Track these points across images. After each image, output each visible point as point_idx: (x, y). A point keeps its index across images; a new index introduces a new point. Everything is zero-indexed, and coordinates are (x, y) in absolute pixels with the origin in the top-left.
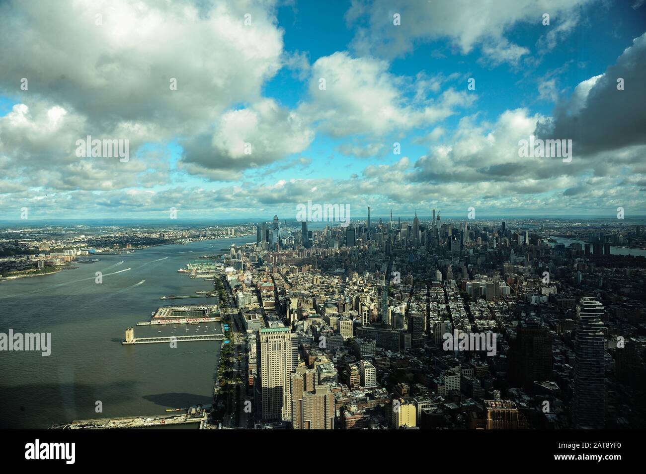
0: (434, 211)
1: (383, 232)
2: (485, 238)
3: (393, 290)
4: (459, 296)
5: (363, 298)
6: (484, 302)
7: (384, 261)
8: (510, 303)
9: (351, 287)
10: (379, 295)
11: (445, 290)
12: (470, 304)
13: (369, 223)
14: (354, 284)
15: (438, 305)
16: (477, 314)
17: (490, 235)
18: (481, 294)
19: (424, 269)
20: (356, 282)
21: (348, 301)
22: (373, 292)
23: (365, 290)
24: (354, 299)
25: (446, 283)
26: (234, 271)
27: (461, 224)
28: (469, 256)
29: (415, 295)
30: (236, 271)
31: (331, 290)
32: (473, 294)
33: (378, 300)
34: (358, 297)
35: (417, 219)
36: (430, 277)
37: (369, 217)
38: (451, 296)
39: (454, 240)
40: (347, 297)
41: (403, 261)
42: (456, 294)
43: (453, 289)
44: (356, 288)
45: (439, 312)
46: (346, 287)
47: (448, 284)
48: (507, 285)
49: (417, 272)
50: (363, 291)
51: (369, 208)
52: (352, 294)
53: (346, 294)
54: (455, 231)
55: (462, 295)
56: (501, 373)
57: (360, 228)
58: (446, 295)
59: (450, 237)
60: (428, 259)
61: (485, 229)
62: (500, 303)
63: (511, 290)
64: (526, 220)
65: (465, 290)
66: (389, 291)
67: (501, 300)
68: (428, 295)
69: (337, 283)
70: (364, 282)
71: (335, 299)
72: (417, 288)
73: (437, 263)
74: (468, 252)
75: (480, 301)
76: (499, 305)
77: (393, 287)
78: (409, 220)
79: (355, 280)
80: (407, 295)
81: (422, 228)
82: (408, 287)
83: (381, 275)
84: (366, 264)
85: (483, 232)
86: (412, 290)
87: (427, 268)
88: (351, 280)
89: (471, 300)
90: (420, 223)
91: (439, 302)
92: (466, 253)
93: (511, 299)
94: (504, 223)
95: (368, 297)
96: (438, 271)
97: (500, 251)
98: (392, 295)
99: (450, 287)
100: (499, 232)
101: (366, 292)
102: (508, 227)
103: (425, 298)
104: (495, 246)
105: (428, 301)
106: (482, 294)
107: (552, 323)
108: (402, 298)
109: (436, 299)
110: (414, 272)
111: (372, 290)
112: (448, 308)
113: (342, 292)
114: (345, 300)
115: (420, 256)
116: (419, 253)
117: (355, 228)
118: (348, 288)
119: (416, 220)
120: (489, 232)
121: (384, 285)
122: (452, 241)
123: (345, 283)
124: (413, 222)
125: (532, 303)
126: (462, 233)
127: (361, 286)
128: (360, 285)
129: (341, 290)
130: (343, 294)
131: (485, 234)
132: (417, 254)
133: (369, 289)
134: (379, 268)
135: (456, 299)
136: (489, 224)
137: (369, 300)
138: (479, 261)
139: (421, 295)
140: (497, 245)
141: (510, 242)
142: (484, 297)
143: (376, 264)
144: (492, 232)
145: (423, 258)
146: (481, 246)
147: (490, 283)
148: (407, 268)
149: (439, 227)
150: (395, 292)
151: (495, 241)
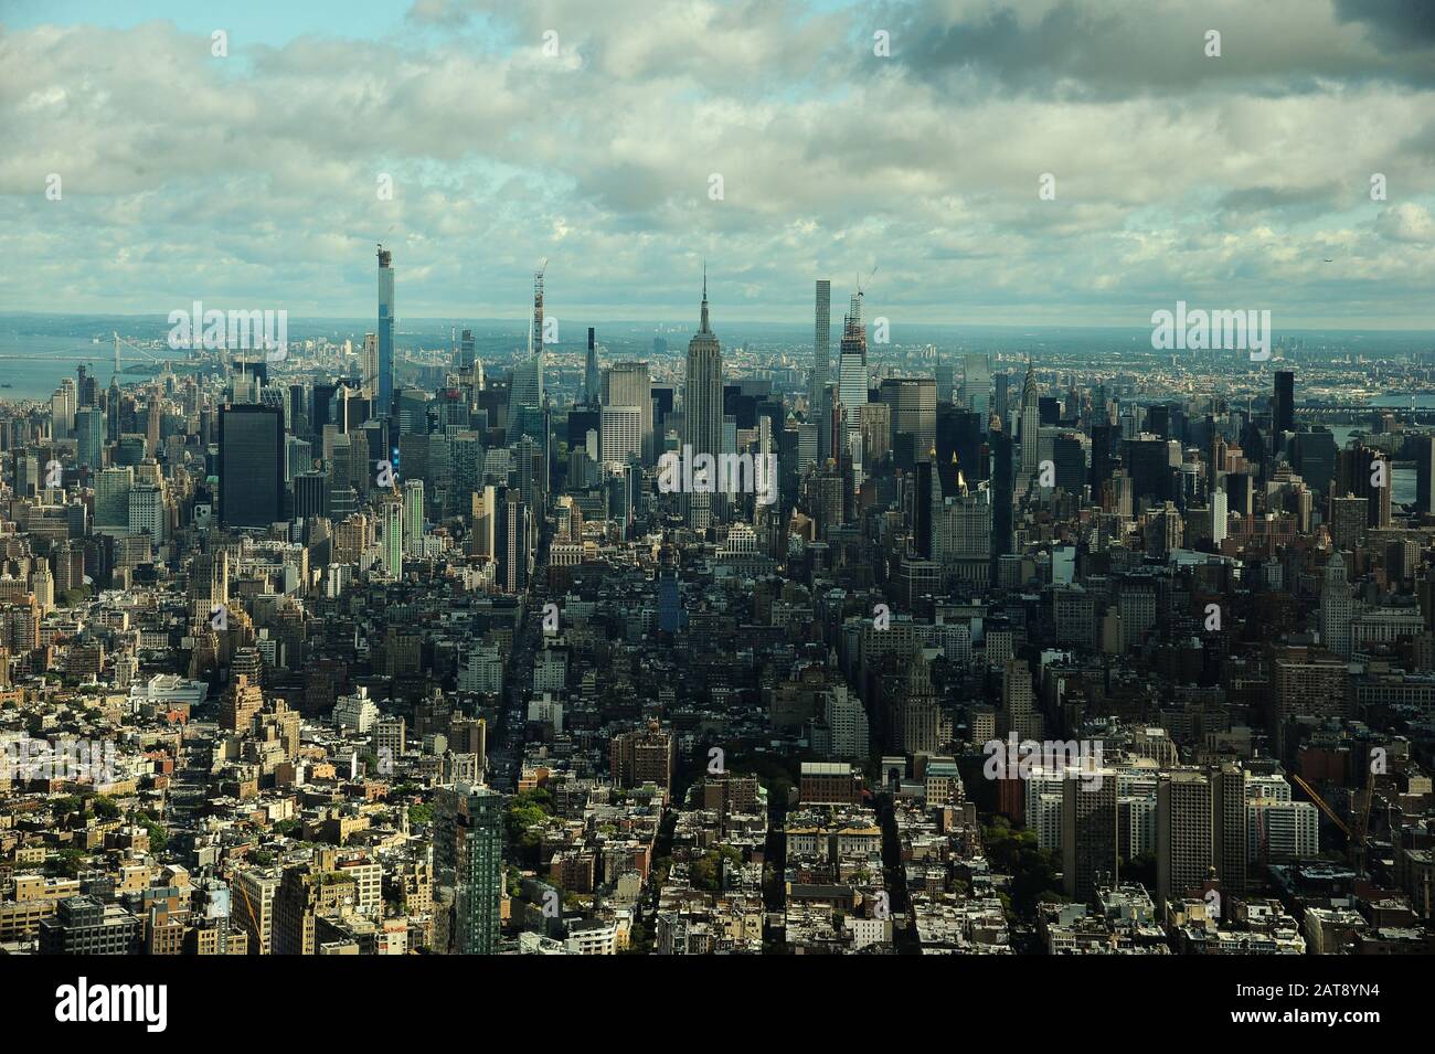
0: (823, 289)
1: (475, 423)
2: (1155, 480)
3: (540, 824)
4: (978, 862)
5: (331, 880)
6: (1142, 905)
7: (482, 626)
8: (1317, 913)
9: (250, 808)
10: (447, 856)
11: (886, 821)
12: (1055, 919)
13: (386, 361)
14: (267, 782)
15: (837, 923)
17: (1188, 458)
18: (1125, 850)
19: (749, 678)
20: (286, 771)
21: (220, 906)
22: (402, 837)
23: (348, 826)
24: (268, 888)
25: (894, 773)
27: (1002, 381)
28: (1047, 599)
29: (689, 857)
31: (96, 831)
32: (1069, 852)
33: (437, 897)
34: (292, 876)
35: (714, 343)
36: (790, 732)
37: (386, 322)
38: (926, 862)
39: (950, 488)
40: (213, 882)
41: (610, 626)
42: (959, 845)
43: (938, 816)
44: (282, 810)
46: (210, 809)
47: (910, 775)
48: (1298, 795)
49: (703, 699)
50: (330, 834)
51: (384, 258)
52: (251, 857)
53: (206, 856)
54: (956, 427)
55: (999, 856)
57: (324, 393)
58: (893, 852)
59: (926, 467)
60: (780, 612)
61: (1158, 417)
62: (1254, 912)
63: (1326, 827)
65: (1019, 824)
66: (513, 830)
67: (1258, 896)
68: (774, 851)
69: (146, 783)
70: (343, 771)
71: (125, 901)
72: (699, 803)
73: (834, 638)
74: (1045, 572)
75: (1117, 899)
76: (1246, 927)
77: (541, 800)
78: (660, 345)
79: (274, 757)
80: (633, 860)
81: (745, 404)
82: (644, 800)
83: (458, 718)
84: (360, 643)
85: (1146, 437)
86: (669, 822)
87: (769, 670)
88: (252, 757)
89: (1061, 893)
90: (734, 368)
91: (844, 904)
92: (1028, 571)
93: (1322, 892)
94: (1284, 381)
95: (371, 875)
96: (842, 692)
97: (1254, 566)
98: (530, 854)
99: (920, 802)
100: (1250, 442)
101: (356, 839)
102: (1313, 403)
103: (755, 872)
104: (1220, 532)
105: (773, 897)
106: (1135, 848)
108: (600, 876)
109: (827, 884)
110: (682, 698)
111: (396, 822)
113: (183, 851)
114: (200, 899)
115: (729, 589)
116: (722, 574)
117: (287, 398)
118: (223, 813)
119: (704, 350)
120: (1187, 441)
121: (481, 789)
122: (936, 494)
123: (207, 777)
124: (681, 362)
126: (1005, 444)
127: (323, 800)
128: (308, 789)
129: (168, 829)
130: (190, 862)
131: (1160, 450)
132: (709, 579)
133: (376, 820)
134: (445, 669)
135: (959, 879)
136: (1188, 388)
137: (373, 895)
138: (1113, 633)
139: (725, 853)
140: (1233, 526)
141: (1320, 505)
142: (1142, 874)
143: (429, 649)
144: (1202, 436)
145: (744, 606)
146: (1131, 527)
147: (1184, 778)
148: (636, 670)
149: (852, 398)
150: (555, 835)
151: (1221, 500)
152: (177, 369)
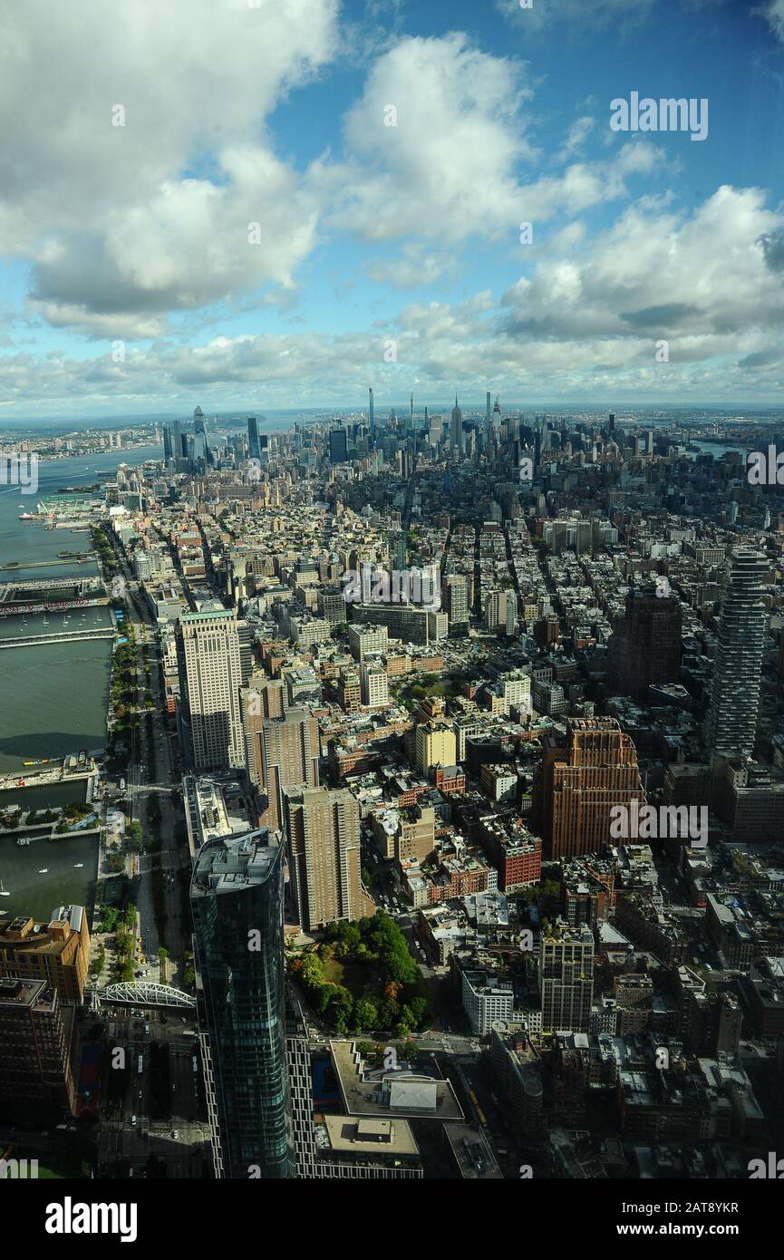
0: (489, 394)
1: (396, 433)
2: (578, 444)
3: (416, 539)
4: (530, 546)
5: (363, 553)
6: (572, 556)
7: (399, 488)
8: (616, 556)
9: (342, 535)
10: (392, 547)
11: (506, 537)
12: (550, 560)
13: (372, 418)
14: (346, 529)
15: (493, 563)
16: (561, 576)
17: (587, 438)
18: (568, 543)
19: (470, 500)
20: (350, 526)
21: (336, 560)
22: (380, 542)
23: (366, 540)
24: (348, 556)
25: (508, 524)
26: (125, 514)
27: (537, 418)
28: (549, 477)
29: (455, 547)
30: (129, 513)
31: (305, 541)
32: (554, 544)
33: (390, 557)
34: (353, 552)
35: (459, 410)
36: (481, 514)
37: (372, 407)
38: (517, 547)
39: (523, 448)
40: (334, 553)
41: (433, 487)
42: (526, 542)
43: (520, 535)
44: (350, 536)
45: (496, 575)
46: (332, 536)
47: (512, 524)
48: (613, 526)
49: (458, 506)
50: (362, 542)
51: (371, 390)
52: (343, 547)
53: (332, 547)
54: (526, 432)
55: (536, 545)
56: (597, 673)
57: (356, 427)
58: (508, 545)
59: (517, 442)
60: (478, 483)
61: (579, 427)
62: (601, 557)
63: (620, 535)
64: (649, 412)
65: (541, 536)
66: (409, 540)
67: (603, 552)
68: (477, 545)
69: (316, 529)
70: (365, 526)
71: (313, 558)
72: (457, 533)
73: (492, 489)
74: (549, 470)
75: (566, 555)
76: (598, 561)
77: (416, 533)
78: (444, 411)
79: (347, 522)
80: (440, 548)
81: (468, 426)
82: (442, 532)
83: (394, 512)
84: (368, 493)
85: (576, 433)
86: (449, 538)
87: (475, 498)
88: (342, 522)
89: (551, 554)
90: (464, 417)
91: (495, 558)
92: (544, 470)
93: (618, 551)
94: (612, 417)
95: (373, 553)
96: (494, 503)
97: (603, 467)
98: (414, 547)
99: (515, 532)
100: (603, 433)
101: (369, 543)
102: (619, 423)
103: (472, 550)
104: (595, 458)
105: (477, 556)
106: (571, 542)
107: (684, 590)
108: (431, 552)
109: (490, 553)
110: (452, 506)
111: (379, 538)
112: (511, 568)
113: (326, 545)
114: (331, 558)
115: (464, 477)
116: (462, 472)
117: (347, 429)
118: (335, 536)
119: (456, 412)
120: (586, 434)
121: (400, 530)
122: (519, 450)
123: (331, 527)
124: (451, 415)
125: (653, 556)
126: (538, 435)
127: (360, 533)
128: (356, 530)
129: (322, 541)
130: (328, 549)
131: (579, 437)
132: (458, 474)
133: (374, 538)
134: (389, 499)
135: (525, 551)
136: (586, 419)
137: (374, 558)
138: (566, 486)
139: (464, 545)
140: (598, 457)
141: (621, 450)
142: (572, 548)
143: (385, 494)
144: (590, 432)
145: (468, 481)
146: (572, 457)
147: (584, 523)
148: (440, 499)
149: (497, 424)
150: (419, 542)
151: (595, 449)
152: (320, 422)
